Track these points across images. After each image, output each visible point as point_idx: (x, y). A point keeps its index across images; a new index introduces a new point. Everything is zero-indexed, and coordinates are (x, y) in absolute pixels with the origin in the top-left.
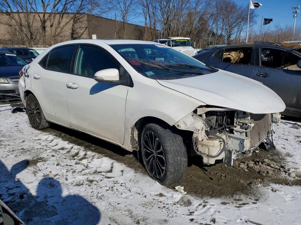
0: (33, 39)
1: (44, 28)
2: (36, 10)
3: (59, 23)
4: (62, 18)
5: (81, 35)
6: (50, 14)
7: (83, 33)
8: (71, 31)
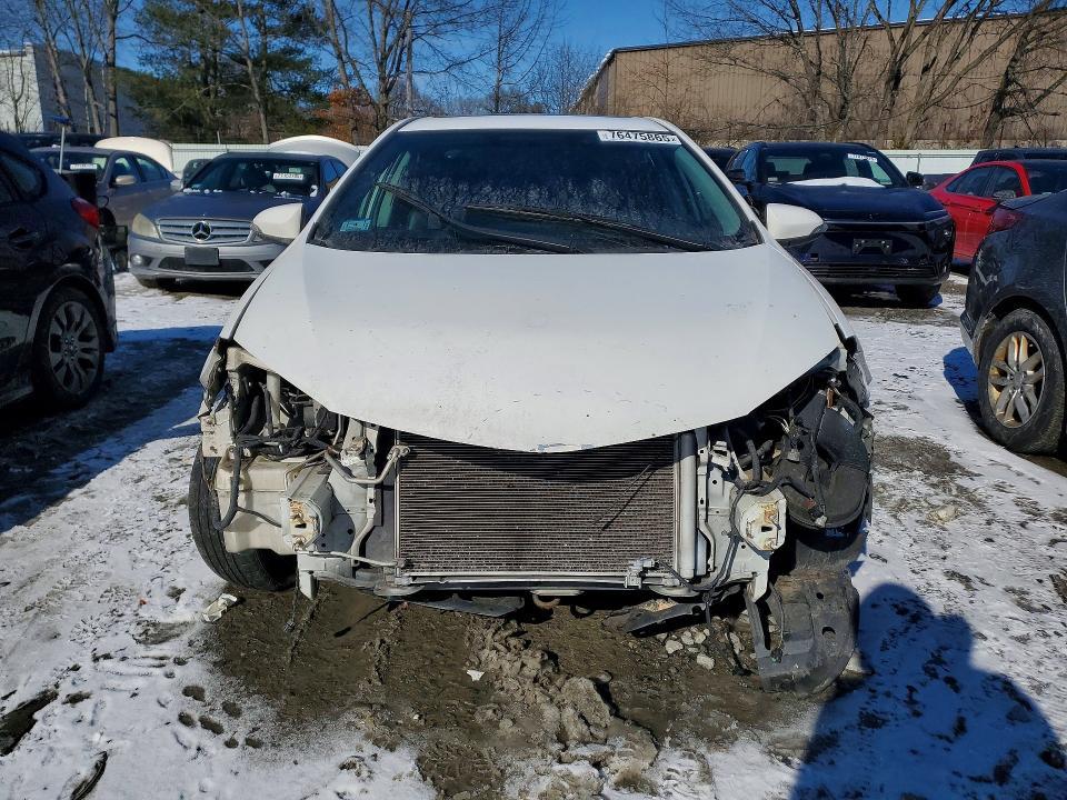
0: (847, 119)
1: (896, 78)
2: (885, 17)
3: (956, 57)
4: (971, 39)
5: (1039, 100)
6: (929, 25)
7: (1047, 92)
8: (996, 86)
